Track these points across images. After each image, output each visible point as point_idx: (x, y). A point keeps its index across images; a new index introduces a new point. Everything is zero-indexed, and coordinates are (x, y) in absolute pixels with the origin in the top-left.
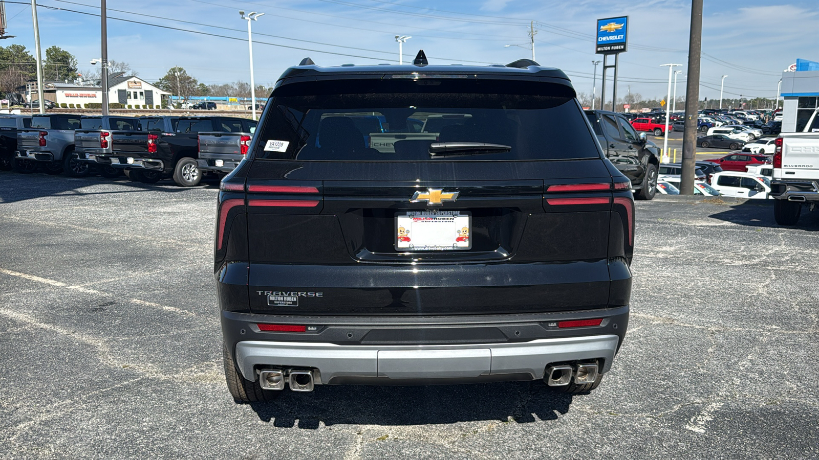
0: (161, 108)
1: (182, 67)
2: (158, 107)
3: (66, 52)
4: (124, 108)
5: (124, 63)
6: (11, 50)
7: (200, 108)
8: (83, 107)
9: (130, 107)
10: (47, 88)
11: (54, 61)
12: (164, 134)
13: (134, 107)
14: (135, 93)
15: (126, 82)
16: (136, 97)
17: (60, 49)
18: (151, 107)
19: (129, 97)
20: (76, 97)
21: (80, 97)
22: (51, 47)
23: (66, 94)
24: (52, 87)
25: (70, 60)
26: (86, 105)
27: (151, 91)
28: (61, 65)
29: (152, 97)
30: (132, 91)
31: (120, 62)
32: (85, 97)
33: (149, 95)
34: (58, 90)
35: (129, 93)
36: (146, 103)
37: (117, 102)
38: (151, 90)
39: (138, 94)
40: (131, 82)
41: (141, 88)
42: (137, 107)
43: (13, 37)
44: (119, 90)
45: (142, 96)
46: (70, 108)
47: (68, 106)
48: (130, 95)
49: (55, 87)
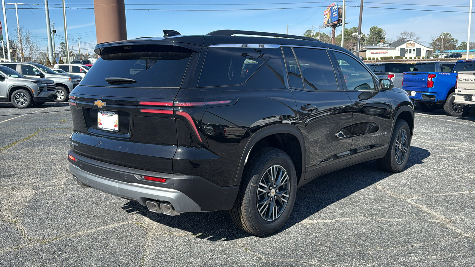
0: (425, 58)
1: (448, 33)
2: (423, 58)
3: (380, 29)
4: (403, 59)
5: (412, 33)
6: (352, 30)
7: (450, 58)
8: (380, 59)
9: (406, 58)
10: (362, 49)
11: (374, 34)
12: (353, 75)
13: (408, 59)
14: (410, 50)
15: (406, 44)
16: (410, 52)
17: (377, 27)
18: (419, 58)
19: (406, 52)
20: (376, 53)
21: (379, 53)
22: (373, 27)
23: (371, 52)
24: (364, 49)
25: (382, 33)
26: (382, 58)
27: (420, 49)
28: (377, 36)
29: (420, 52)
30: (409, 49)
31: (410, 32)
32: (381, 53)
33: (418, 51)
34: (367, 50)
35: (407, 50)
36: (416, 56)
37: (399, 56)
38: (420, 47)
39: (412, 51)
40: (409, 44)
41: (414, 47)
42: (411, 58)
43: (348, 23)
44: (401, 49)
45: (414, 52)
46: (372, 60)
47: (372, 59)
48: (407, 51)
49: (366, 49)
